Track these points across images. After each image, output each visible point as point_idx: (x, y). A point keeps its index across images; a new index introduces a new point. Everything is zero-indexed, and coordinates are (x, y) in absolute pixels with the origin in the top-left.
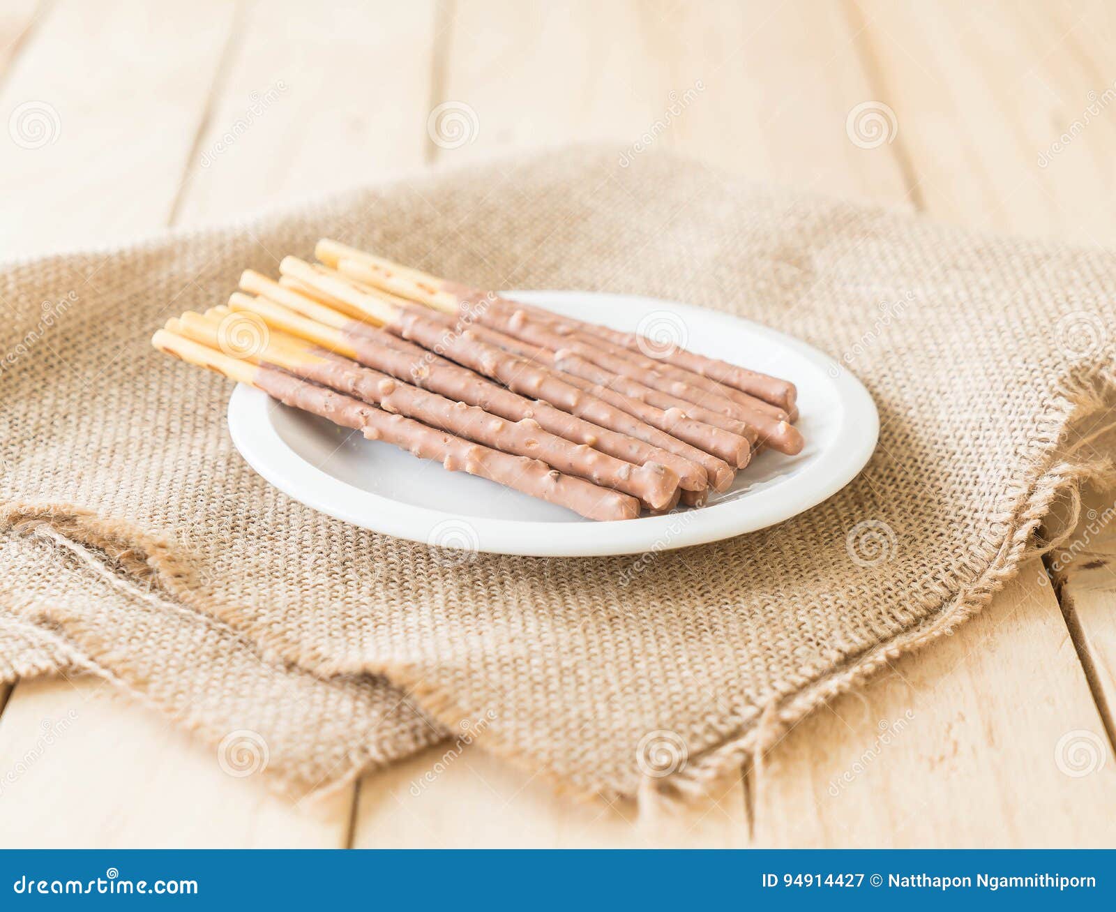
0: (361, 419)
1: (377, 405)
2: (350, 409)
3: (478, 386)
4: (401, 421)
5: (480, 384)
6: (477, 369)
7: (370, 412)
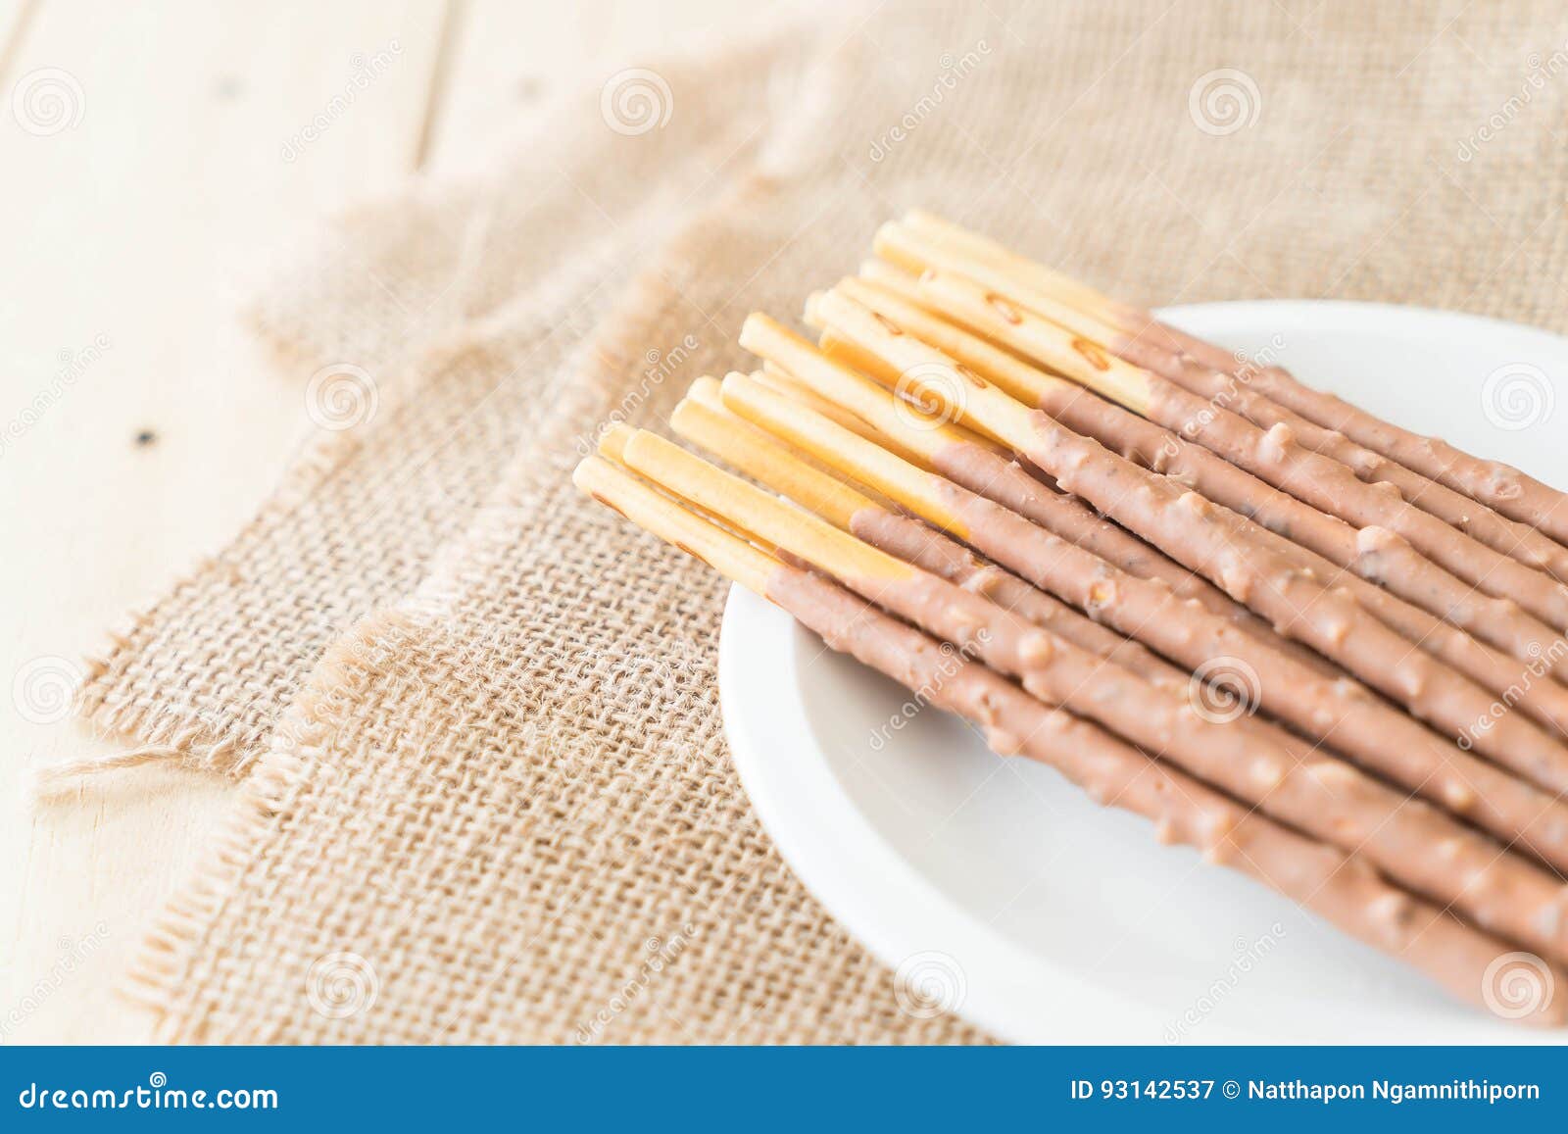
0: (985, 714)
1: (1014, 681)
2: (961, 684)
3: (1215, 638)
4: (1067, 729)
5: (1220, 633)
6: (1208, 576)
7: (1003, 697)
